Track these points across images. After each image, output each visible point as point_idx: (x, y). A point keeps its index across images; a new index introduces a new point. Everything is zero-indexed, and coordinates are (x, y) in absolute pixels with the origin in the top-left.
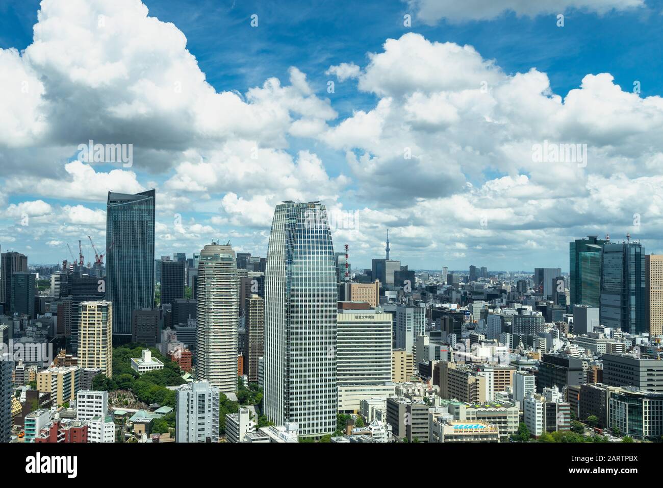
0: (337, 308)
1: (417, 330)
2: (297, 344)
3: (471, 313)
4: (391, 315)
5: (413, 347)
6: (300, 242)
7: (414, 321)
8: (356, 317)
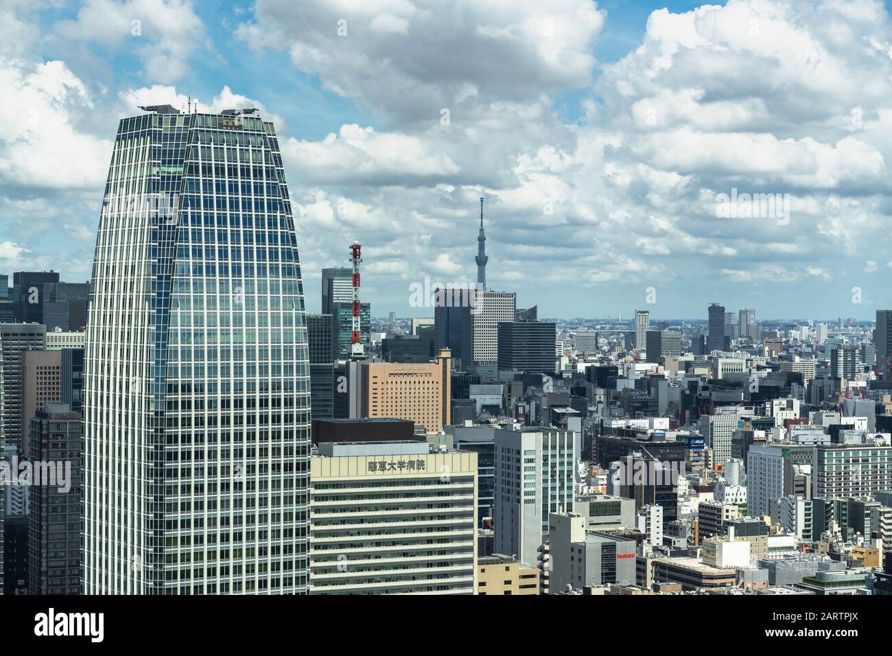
0: (308, 441)
1: (553, 497)
2: (186, 557)
3: (707, 444)
4: (474, 456)
5: (542, 550)
6: (197, 235)
7: (545, 473)
8: (372, 467)
